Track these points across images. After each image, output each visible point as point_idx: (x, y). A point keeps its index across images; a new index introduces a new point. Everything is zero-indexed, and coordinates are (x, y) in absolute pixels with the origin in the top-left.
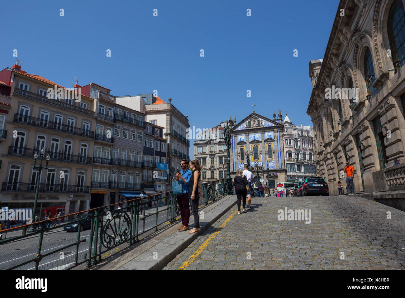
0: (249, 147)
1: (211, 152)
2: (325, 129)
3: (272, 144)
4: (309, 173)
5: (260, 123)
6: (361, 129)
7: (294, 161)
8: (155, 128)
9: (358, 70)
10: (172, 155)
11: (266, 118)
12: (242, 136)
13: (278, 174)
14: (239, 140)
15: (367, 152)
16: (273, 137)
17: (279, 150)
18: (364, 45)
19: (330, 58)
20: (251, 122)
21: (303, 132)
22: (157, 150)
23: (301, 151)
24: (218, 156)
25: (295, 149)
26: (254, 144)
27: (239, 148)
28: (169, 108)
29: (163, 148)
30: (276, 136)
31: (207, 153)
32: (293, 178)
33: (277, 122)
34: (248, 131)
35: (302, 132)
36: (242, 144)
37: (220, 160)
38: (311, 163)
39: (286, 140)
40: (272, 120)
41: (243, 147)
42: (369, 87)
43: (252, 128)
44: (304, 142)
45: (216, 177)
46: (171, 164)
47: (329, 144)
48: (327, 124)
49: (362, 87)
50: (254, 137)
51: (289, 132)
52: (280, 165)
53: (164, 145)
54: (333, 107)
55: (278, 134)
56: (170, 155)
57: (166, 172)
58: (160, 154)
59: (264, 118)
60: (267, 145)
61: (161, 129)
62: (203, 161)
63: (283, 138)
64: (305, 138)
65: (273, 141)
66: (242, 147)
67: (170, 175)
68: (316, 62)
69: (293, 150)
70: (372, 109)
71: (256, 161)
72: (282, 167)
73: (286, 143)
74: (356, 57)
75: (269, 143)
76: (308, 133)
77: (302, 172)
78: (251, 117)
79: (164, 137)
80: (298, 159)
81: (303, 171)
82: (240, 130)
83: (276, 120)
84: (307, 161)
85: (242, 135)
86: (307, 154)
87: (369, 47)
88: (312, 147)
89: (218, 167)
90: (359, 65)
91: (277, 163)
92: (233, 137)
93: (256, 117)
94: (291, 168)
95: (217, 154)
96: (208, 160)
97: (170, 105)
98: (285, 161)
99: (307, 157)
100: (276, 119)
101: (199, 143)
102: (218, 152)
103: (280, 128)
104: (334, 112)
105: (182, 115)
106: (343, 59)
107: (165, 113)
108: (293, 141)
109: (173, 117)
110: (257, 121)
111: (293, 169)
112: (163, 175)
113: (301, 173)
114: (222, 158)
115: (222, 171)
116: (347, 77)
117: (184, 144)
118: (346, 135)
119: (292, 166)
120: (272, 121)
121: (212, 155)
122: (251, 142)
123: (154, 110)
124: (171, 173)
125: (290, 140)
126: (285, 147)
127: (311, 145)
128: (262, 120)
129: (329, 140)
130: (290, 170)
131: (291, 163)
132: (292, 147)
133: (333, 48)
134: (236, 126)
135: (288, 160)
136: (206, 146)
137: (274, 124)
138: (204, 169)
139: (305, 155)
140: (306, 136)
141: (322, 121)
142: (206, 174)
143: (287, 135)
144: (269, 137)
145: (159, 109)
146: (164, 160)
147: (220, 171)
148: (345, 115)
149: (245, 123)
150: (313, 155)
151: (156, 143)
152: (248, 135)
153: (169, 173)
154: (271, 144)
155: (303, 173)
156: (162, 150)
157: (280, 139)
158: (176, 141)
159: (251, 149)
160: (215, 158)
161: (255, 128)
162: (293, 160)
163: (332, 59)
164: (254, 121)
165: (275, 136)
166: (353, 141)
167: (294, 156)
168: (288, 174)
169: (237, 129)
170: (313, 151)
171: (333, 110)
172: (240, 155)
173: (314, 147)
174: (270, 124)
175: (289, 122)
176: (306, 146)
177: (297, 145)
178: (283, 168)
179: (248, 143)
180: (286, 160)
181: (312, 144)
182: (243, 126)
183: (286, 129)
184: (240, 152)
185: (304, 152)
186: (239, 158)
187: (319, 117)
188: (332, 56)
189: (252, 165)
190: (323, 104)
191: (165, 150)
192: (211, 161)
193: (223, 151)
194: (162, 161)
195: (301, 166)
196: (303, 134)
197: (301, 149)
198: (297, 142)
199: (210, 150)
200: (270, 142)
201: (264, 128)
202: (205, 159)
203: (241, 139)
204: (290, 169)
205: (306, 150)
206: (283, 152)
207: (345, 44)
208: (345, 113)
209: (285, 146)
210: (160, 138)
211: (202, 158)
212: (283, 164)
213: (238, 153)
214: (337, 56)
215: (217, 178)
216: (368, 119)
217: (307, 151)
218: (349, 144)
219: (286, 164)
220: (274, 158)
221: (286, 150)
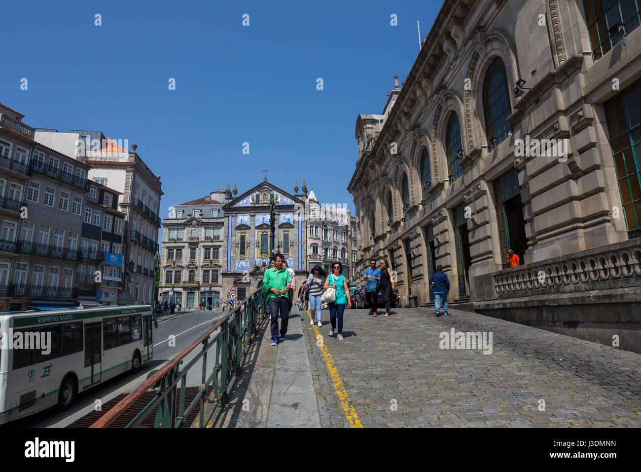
0: (254, 235)
1: (191, 239)
2: (378, 215)
3: (290, 232)
5: (275, 198)
6: (437, 220)
7: (320, 259)
8: (105, 192)
9: (438, 139)
10: (132, 241)
11: (284, 192)
12: (244, 216)
14: (239, 222)
15: (442, 250)
16: (291, 222)
17: (300, 241)
18: (450, 108)
19: (398, 116)
20: (261, 195)
22: (106, 230)
23: (332, 245)
24: (203, 247)
25: (323, 241)
26: (263, 231)
27: (239, 234)
28: (132, 160)
29: (117, 227)
31: (184, 240)
33: (301, 198)
34: (255, 210)
36: (243, 229)
37: (206, 253)
39: (311, 227)
41: (245, 233)
42: (451, 164)
43: (261, 205)
44: (337, 231)
45: (197, 281)
46: (129, 255)
47: (383, 237)
48: (382, 208)
49: (442, 163)
50: (263, 219)
52: (300, 264)
53: (120, 222)
54: (394, 185)
56: (128, 240)
57: (119, 268)
58: (112, 237)
59: (281, 190)
60: (283, 233)
61: (116, 195)
62: (177, 253)
63: (307, 225)
64: (338, 226)
65: (292, 227)
66: (243, 234)
67: (126, 274)
68: (368, 118)
69: (320, 243)
70: (454, 194)
71: (263, 257)
72: (303, 268)
73: (311, 232)
74: (436, 122)
75: (285, 229)
78: (261, 187)
79: (120, 209)
80: (326, 256)
82: (241, 207)
83: (298, 196)
85: (245, 214)
86: (339, 250)
87: (456, 111)
89: (201, 264)
90: (440, 133)
91: (295, 261)
92: (230, 217)
93: (268, 189)
95: (201, 242)
96: (186, 252)
97: (134, 155)
99: (339, 254)
100: (299, 194)
101: (173, 222)
102: (203, 240)
104: (395, 193)
105: (152, 174)
106: (416, 121)
107: (123, 169)
108: (321, 229)
109: (137, 176)
110: (269, 195)
112: (115, 274)
114: (210, 249)
115: (208, 271)
116: (420, 147)
117: (151, 223)
118: (411, 226)
120: (292, 196)
121: (193, 245)
122: (259, 226)
123: (103, 160)
124: (128, 271)
125: (316, 227)
126: (309, 238)
127: (345, 236)
128: (278, 194)
129: (383, 230)
131: (316, 262)
132: (319, 239)
133: (405, 105)
134: (236, 199)
135: (312, 257)
136: (184, 229)
137: (295, 201)
138: (177, 265)
139: (337, 251)
141: (374, 203)
142: (180, 275)
144: (286, 221)
145: (113, 161)
146: (118, 248)
147: (205, 271)
148: (413, 199)
149: (251, 196)
150: (347, 251)
151: (106, 218)
152: (255, 216)
153: (125, 272)
154: (288, 232)
156: (116, 231)
157: (303, 225)
158: (139, 217)
159: (258, 238)
160: (197, 249)
161: (266, 205)
162: (318, 257)
163: (400, 119)
164: (265, 194)
166: (422, 235)
167: (321, 251)
169: (237, 205)
170: (347, 246)
171: (395, 190)
172: (239, 245)
173: (349, 239)
174: (289, 202)
175: (315, 200)
176: (338, 238)
177: (326, 236)
179: (253, 228)
180: (308, 257)
181: (347, 235)
182: (248, 201)
184: (240, 241)
185: (334, 247)
186: (238, 250)
187: (370, 197)
188: (402, 114)
189: (257, 262)
190: (377, 179)
191: (120, 231)
192: (191, 253)
193: (212, 237)
194: (114, 250)
197: (331, 243)
198: (326, 231)
199: (190, 236)
200: (287, 229)
201: (279, 206)
202: (181, 250)
203: (242, 221)
205: (338, 243)
206: (305, 245)
207: (423, 102)
208: (413, 195)
209: (308, 236)
210: (113, 211)
211: (175, 247)
213: (237, 242)
214: (408, 115)
215: (199, 282)
216: (448, 207)
217: (339, 245)
218: (416, 238)
219: (309, 263)
220: (292, 253)
221: (310, 242)
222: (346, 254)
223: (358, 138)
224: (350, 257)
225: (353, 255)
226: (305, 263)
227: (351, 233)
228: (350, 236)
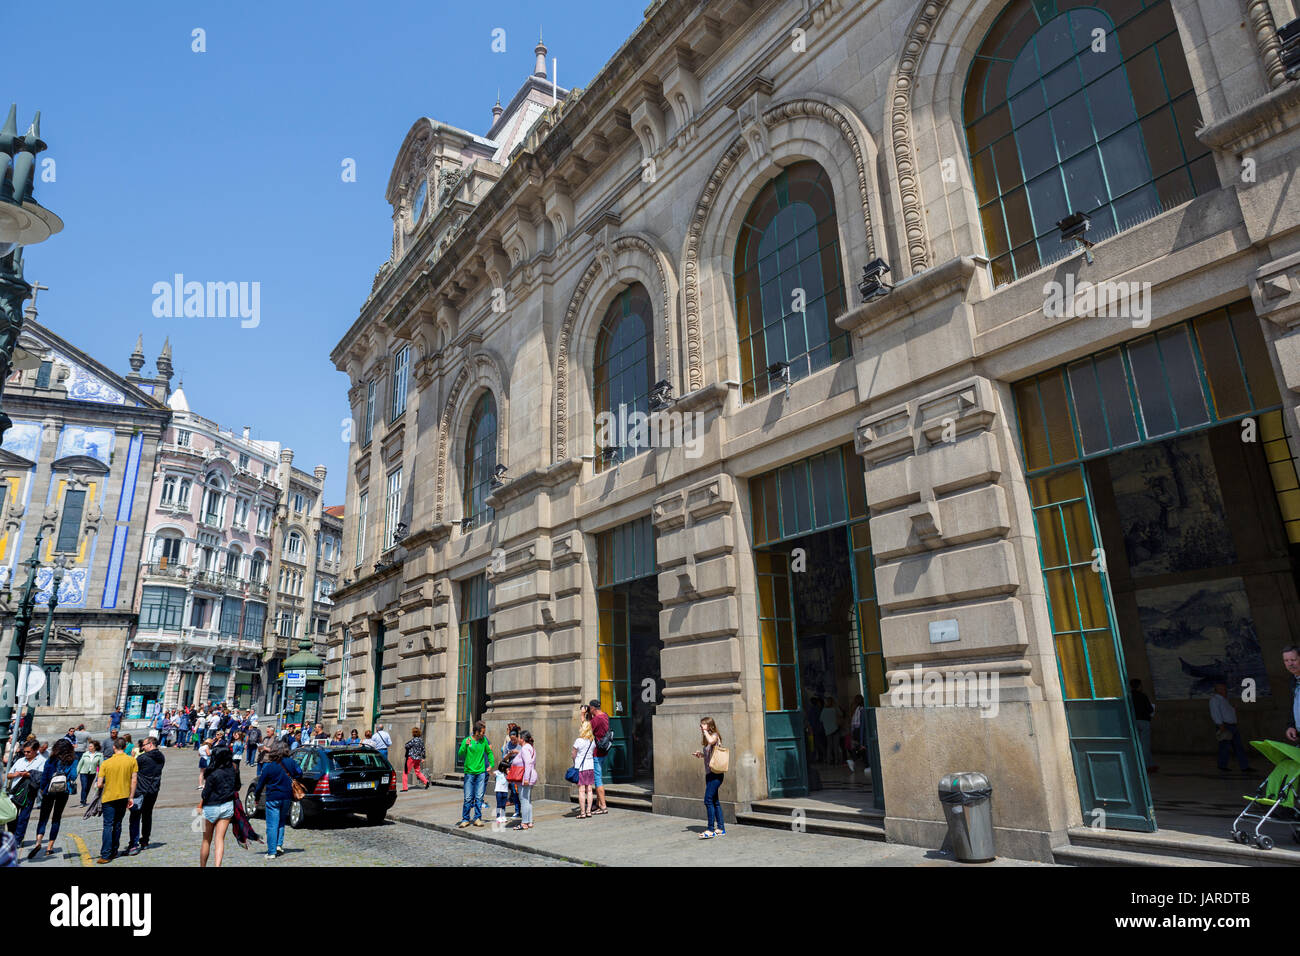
3: (91, 485)
4: (237, 635)
5: (54, 375)
7: (183, 577)
11: (91, 361)
13: (89, 633)
16: (103, 455)
17: (124, 516)
21: (250, 462)
23: (225, 540)
25: (200, 525)
30: (125, 453)
32: (164, 656)
33: (147, 390)
35: (244, 459)
38: (255, 594)
39: (169, 478)
40: (123, 375)
44: (246, 502)
51: (192, 448)
52: (111, 591)
55: (136, 445)
59: (84, 356)
60: (65, 486)
63: (155, 470)
64: (252, 488)
65: (103, 471)
69: (189, 529)
72: (119, 602)
73: (167, 493)
75: (73, 476)
76: (267, 468)
77: (209, 630)
80: (203, 570)
81: (213, 624)
83: (140, 381)
84: (238, 584)
86: (247, 557)
88: (268, 531)
91: (93, 579)
93: (35, 343)
94: (165, 607)
98: (141, 575)
99: (243, 568)
100: (144, 377)
103: (152, 418)
108: (200, 489)
111: (170, 615)
113: (204, 635)
119: (171, 599)
120: (118, 379)
125: (186, 482)
126: (158, 511)
127: (267, 518)
128: (70, 364)
130: (154, 619)
131: (169, 588)
132: (189, 517)
135: (156, 569)
137: (127, 394)
139: (238, 558)
140: (259, 478)
143: (180, 456)
144: (83, 452)
150: (269, 563)
154: (86, 485)
155: (212, 634)
157: (142, 469)
162: (179, 572)
165: (119, 451)
167: (189, 555)
168: (143, 636)
170: (271, 548)
173: (277, 529)
174: (106, 394)
176: (246, 523)
177: (211, 512)
178: (123, 605)
180: (144, 569)
181: (274, 517)
183: (181, 431)
185: (233, 545)
195: (210, 602)
196: (248, 470)
197: (224, 532)
198: (215, 496)
200: (82, 477)
201: (67, 402)
204: (155, 613)
205: (245, 536)
206: (140, 532)
209: (155, 505)
212: (125, 588)
217: (249, 542)
219: (144, 586)
220: (88, 552)
221: (156, 523)
222: (265, 570)
223: (395, 196)
224: (276, 580)
225: (284, 574)
226: (130, 587)
227: (287, 513)
228: (283, 520)
